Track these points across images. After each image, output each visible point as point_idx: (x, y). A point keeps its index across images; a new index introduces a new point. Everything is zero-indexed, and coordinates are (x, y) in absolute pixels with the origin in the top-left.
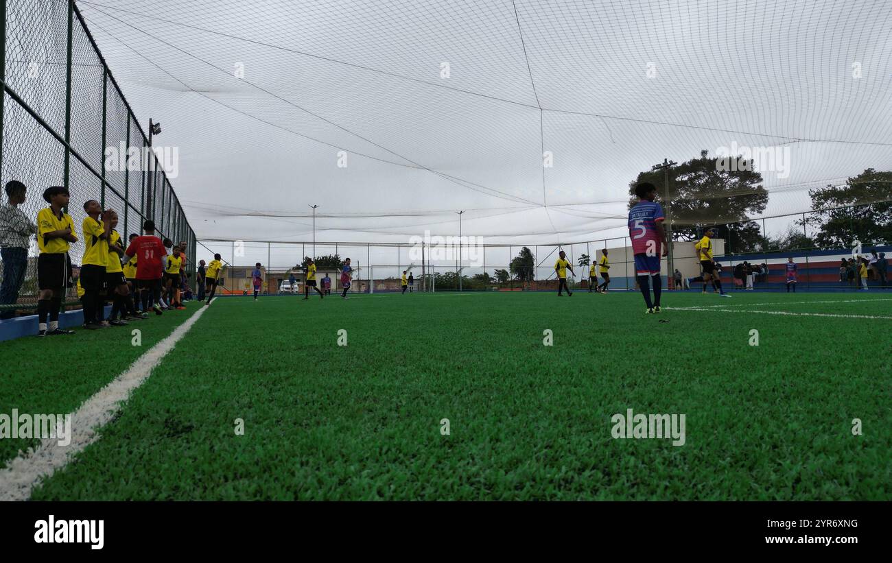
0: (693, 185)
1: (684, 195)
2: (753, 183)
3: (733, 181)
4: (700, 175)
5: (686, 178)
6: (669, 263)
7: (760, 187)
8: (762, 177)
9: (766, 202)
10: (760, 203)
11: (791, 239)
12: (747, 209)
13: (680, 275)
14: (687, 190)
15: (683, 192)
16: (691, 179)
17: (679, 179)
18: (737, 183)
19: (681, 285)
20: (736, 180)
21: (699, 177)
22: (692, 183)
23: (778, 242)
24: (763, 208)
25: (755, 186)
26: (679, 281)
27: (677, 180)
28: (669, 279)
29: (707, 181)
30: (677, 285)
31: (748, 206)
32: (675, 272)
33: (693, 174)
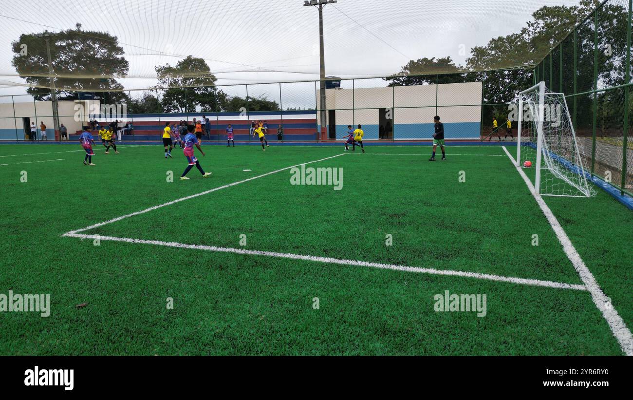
0: (71, 51)
1: (63, 58)
2: (117, 54)
3: (103, 51)
4: (76, 43)
5: (64, 44)
6: (55, 119)
7: (123, 58)
8: (124, 50)
9: (127, 70)
10: (123, 70)
11: (145, 99)
12: (114, 74)
13: (65, 129)
14: (65, 54)
15: (62, 55)
16: (68, 45)
17: (58, 43)
18: (105, 53)
19: (66, 137)
20: (106, 50)
21: (75, 44)
22: (69, 49)
23: (137, 101)
24: (126, 74)
25: (119, 56)
26: (64, 134)
27: (56, 44)
28: (56, 131)
29: (82, 48)
30: (63, 137)
31: (116, 72)
32: (60, 126)
33: (70, 41)
